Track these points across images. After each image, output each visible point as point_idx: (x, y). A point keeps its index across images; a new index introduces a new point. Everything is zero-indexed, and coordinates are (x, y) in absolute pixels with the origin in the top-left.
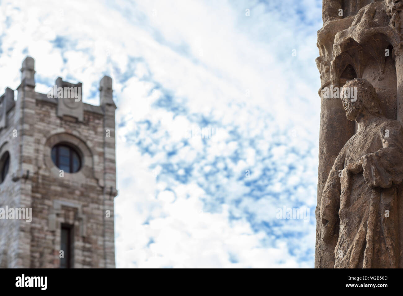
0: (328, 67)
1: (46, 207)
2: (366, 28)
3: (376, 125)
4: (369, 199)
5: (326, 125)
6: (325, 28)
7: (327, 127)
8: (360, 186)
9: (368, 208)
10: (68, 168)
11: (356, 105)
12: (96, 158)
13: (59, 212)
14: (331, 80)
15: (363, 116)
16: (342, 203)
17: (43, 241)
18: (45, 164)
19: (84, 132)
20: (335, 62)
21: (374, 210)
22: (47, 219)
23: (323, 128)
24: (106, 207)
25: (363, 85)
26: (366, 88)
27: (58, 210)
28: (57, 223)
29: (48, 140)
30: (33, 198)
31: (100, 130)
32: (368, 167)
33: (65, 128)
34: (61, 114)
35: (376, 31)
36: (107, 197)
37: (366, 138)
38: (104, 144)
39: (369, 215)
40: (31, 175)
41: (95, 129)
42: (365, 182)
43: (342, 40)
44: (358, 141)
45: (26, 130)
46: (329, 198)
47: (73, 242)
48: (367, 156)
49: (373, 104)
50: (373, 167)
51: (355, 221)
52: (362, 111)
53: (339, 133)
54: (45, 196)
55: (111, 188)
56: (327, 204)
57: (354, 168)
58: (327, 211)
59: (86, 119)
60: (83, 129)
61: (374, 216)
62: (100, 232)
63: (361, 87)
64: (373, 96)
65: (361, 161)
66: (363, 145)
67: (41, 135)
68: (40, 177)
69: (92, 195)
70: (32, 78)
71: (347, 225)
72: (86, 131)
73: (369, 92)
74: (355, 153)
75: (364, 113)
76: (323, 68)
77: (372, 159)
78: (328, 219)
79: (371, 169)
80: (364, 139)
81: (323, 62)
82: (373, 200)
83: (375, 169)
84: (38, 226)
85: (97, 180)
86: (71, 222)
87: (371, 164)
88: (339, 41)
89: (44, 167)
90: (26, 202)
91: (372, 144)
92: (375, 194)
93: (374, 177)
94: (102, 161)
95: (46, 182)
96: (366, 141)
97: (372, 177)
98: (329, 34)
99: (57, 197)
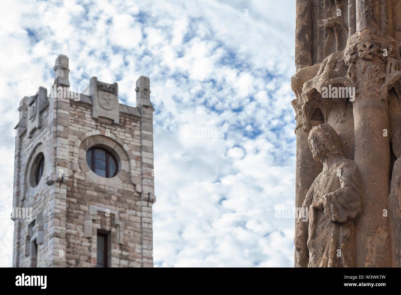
0: (300, 110)
1: (82, 212)
2: (327, 80)
3: (336, 166)
4: (330, 232)
5: (300, 162)
6: (297, 75)
7: (301, 164)
8: (323, 220)
9: (329, 239)
10: (104, 172)
11: (320, 148)
12: (133, 162)
13: (95, 218)
14: (303, 122)
15: (327, 157)
16: (310, 235)
17: (80, 247)
18: (80, 168)
19: (121, 135)
20: (305, 107)
21: (334, 242)
22: (83, 225)
23: (298, 164)
24: (144, 214)
25: (325, 131)
26: (328, 133)
27: (94, 215)
28: (93, 229)
29: (83, 142)
30: (68, 202)
31: (137, 133)
32: (328, 205)
33: (100, 130)
34: (96, 115)
35: (335, 82)
36: (145, 203)
37: (328, 178)
38: (141, 148)
39: (330, 245)
40: (66, 178)
41: (131, 132)
42: (326, 217)
43: (308, 90)
44: (322, 180)
45: (61, 132)
46: (301, 229)
47: (110, 249)
48: (327, 195)
49: (334, 147)
50: (332, 205)
51: (319, 250)
52: (326, 153)
53: (311, 169)
54: (81, 201)
55: (149, 194)
56: (300, 235)
57: (318, 205)
58: (299, 241)
59: (123, 121)
60: (119, 131)
61: (334, 247)
62: (138, 239)
63: (324, 133)
64: (334, 139)
65: (322, 200)
66: (326, 184)
67: (76, 137)
68: (75, 181)
69: (129, 201)
70: (66, 77)
71: (314, 254)
72: (121, 134)
73: (330, 136)
74: (320, 190)
75: (327, 155)
76: (297, 110)
77: (331, 198)
78: (300, 247)
79: (330, 207)
80: (327, 178)
81: (297, 105)
82: (333, 232)
83: (333, 207)
84: (74, 232)
85: (135, 185)
86: (108, 228)
87: (330, 203)
88: (306, 90)
89: (79, 170)
90: (61, 207)
91: (333, 183)
92: (335, 227)
93: (333, 214)
94: (139, 165)
95: (81, 186)
96: (328, 180)
97: (331, 214)
98: (300, 81)
99: (93, 203)
